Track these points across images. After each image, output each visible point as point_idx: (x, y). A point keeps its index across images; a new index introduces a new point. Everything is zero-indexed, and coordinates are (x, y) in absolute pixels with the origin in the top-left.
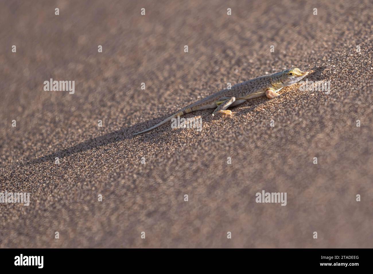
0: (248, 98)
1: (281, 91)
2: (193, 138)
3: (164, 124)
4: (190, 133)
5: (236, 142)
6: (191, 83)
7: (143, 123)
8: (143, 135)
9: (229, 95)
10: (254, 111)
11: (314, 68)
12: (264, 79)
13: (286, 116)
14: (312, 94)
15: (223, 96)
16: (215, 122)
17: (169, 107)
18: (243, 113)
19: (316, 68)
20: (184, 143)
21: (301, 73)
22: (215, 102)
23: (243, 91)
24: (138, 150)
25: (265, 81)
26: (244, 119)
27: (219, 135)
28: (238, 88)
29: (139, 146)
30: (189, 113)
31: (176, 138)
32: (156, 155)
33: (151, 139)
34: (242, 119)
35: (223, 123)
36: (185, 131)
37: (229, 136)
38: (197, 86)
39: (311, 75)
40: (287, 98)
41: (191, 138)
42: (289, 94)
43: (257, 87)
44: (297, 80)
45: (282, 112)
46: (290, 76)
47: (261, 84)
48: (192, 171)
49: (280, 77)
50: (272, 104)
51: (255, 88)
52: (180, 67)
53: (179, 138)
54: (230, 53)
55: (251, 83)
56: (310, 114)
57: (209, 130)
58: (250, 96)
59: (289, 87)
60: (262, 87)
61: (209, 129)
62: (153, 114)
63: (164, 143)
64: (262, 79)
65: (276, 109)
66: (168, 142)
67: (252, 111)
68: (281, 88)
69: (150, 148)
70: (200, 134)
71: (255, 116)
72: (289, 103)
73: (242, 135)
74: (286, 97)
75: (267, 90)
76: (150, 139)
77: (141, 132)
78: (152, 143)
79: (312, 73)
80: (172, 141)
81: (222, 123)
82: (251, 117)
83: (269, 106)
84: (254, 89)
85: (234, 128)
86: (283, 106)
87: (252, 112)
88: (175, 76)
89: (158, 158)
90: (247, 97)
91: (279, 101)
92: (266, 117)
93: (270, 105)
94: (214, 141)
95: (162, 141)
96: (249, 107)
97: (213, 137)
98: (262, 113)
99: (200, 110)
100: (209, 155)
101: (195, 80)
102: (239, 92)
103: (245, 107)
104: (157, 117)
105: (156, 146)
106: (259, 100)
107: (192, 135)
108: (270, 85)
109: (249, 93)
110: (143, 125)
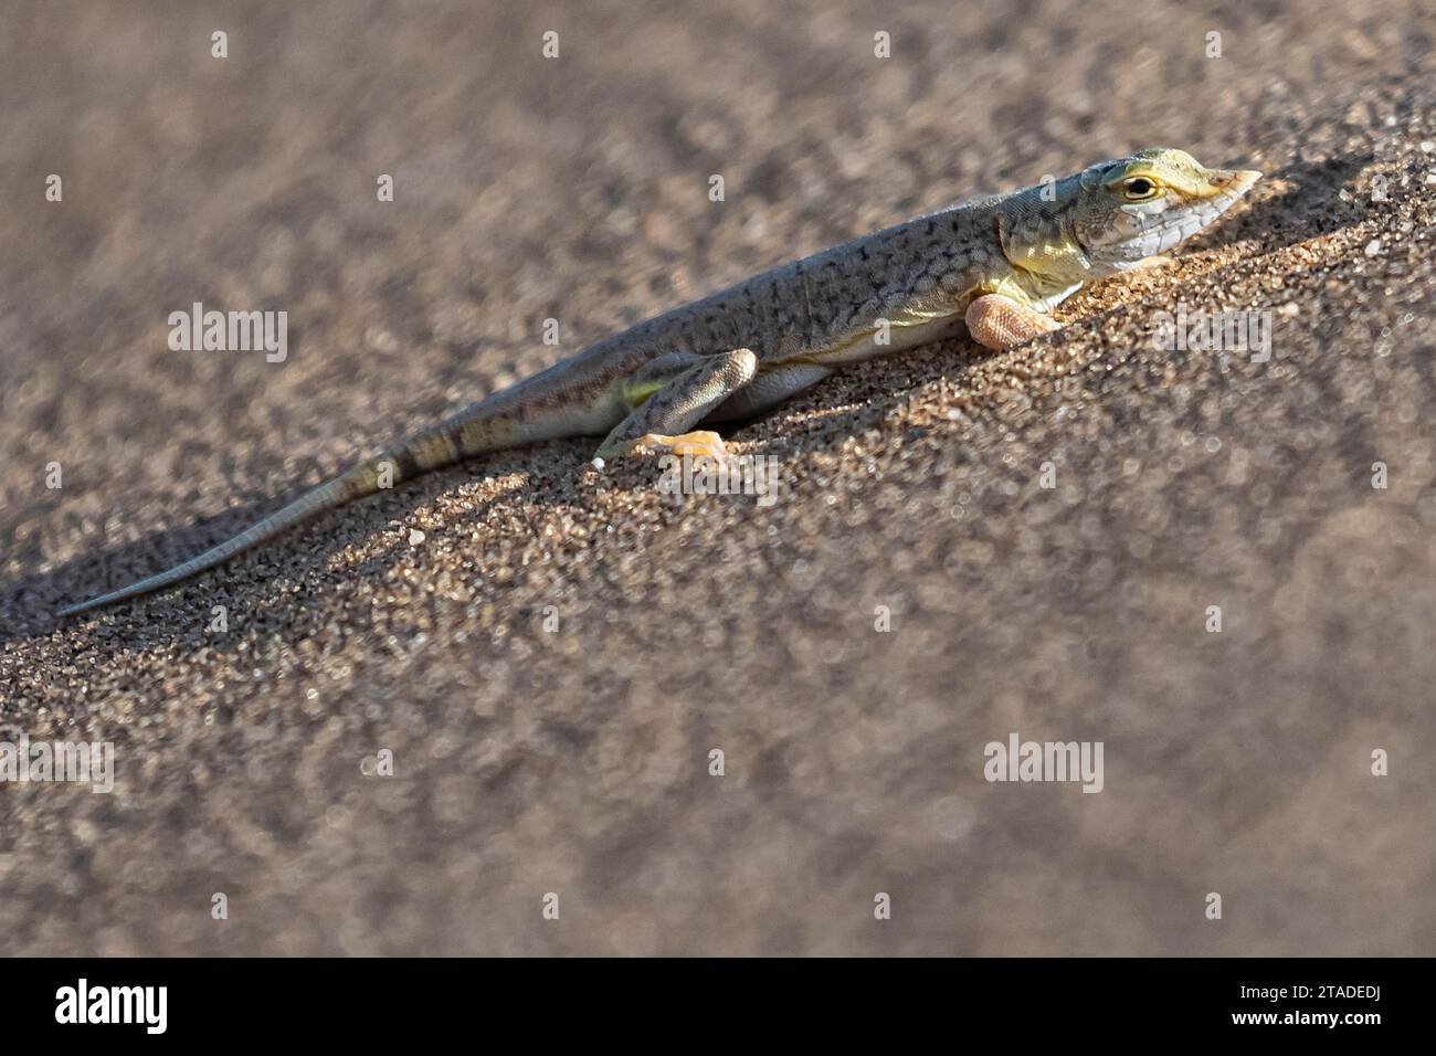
0: (845, 355)
1: (1067, 307)
2: (479, 600)
3: (272, 539)
4: (454, 573)
5: (775, 599)
6: (449, 319)
7: (129, 548)
8: (130, 610)
9: (713, 337)
10: (890, 429)
11: (1289, 169)
12: (955, 227)
13: (1111, 437)
14: (1281, 310)
15: (672, 347)
16: (625, 506)
17: (305, 449)
18: (813, 443)
19: (1300, 170)
20: (414, 631)
21: (1210, 182)
22: (620, 392)
23: (812, 310)
24: (97, 695)
25: (964, 242)
26: (825, 475)
27: (652, 571)
28: (775, 295)
29: (106, 670)
30: (441, 467)
31: (356, 609)
32: (227, 713)
33: (186, 629)
34: (804, 474)
35: (679, 508)
36: (417, 567)
37: (721, 573)
38: (492, 329)
39: (1269, 211)
40: (1114, 339)
41: (460, 607)
42: (1128, 319)
43: (903, 280)
44: (1180, 228)
45: (1081, 419)
46: (1131, 201)
47: (930, 262)
48: (477, 774)
49: (1064, 210)
50: (1007, 382)
51: (893, 285)
52: (365, 236)
53: (381, 610)
54: (707, 135)
55: (865, 257)
56: (1275, 412)
57: (586, 553)
58: (856, 338)
59: (1123, 282)
60: (938, 279)
61: (584, 544)
62: (195, 495)
63: (276, 644)
64: (937, 230)
65: (1039, 405)
66: (305, 636)
67: (877, 425)
68: (1072, 290)
69: (181, 679)
70: (525, 580)
71: (896, 456)
72: (1127, 371)
73: (811, 557)
74: (1103, 334)
75: (976, 295)
76: (177, 628)
77: (114, 595)
78: (196, 650)
79: (1275, 198)
80: (333, 628)
81: (671, 509)
82: (872, 460)
83: (989, 391)
84: (882, 292)
85: (758, 528)
86: (1087, 385)
87: (872, 435)
88: (333, 284)
89: (238, 723)
90: (835, 345)
91: (1057, 361)
92: (973, 454)
93: (996, 384)
94: (621, 604)
95: (262, 632)
96: (855, 407)
97: (614, 586)
98: (945, 437)
99: (517, 448)
100: (593, 681)
101: (476, 295)
102: (783, 318)
103: (824, 407)
104: (226, 508)
105: (225, 663)
106: (923, 361)
107: (466, 587)
108: (997, 262)
109: (855, 320)
110: (126, 561)
